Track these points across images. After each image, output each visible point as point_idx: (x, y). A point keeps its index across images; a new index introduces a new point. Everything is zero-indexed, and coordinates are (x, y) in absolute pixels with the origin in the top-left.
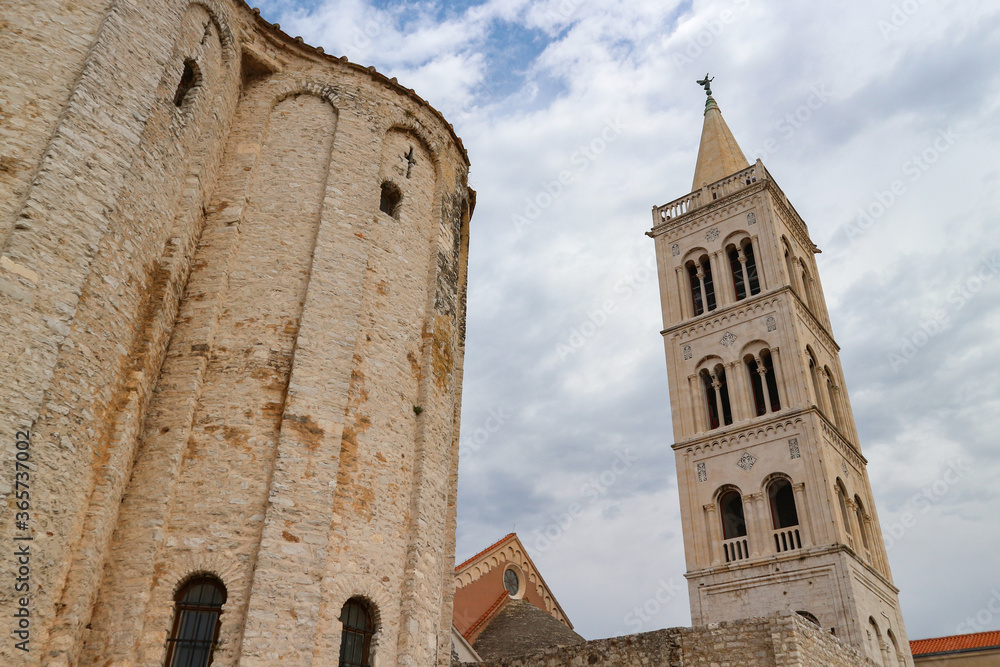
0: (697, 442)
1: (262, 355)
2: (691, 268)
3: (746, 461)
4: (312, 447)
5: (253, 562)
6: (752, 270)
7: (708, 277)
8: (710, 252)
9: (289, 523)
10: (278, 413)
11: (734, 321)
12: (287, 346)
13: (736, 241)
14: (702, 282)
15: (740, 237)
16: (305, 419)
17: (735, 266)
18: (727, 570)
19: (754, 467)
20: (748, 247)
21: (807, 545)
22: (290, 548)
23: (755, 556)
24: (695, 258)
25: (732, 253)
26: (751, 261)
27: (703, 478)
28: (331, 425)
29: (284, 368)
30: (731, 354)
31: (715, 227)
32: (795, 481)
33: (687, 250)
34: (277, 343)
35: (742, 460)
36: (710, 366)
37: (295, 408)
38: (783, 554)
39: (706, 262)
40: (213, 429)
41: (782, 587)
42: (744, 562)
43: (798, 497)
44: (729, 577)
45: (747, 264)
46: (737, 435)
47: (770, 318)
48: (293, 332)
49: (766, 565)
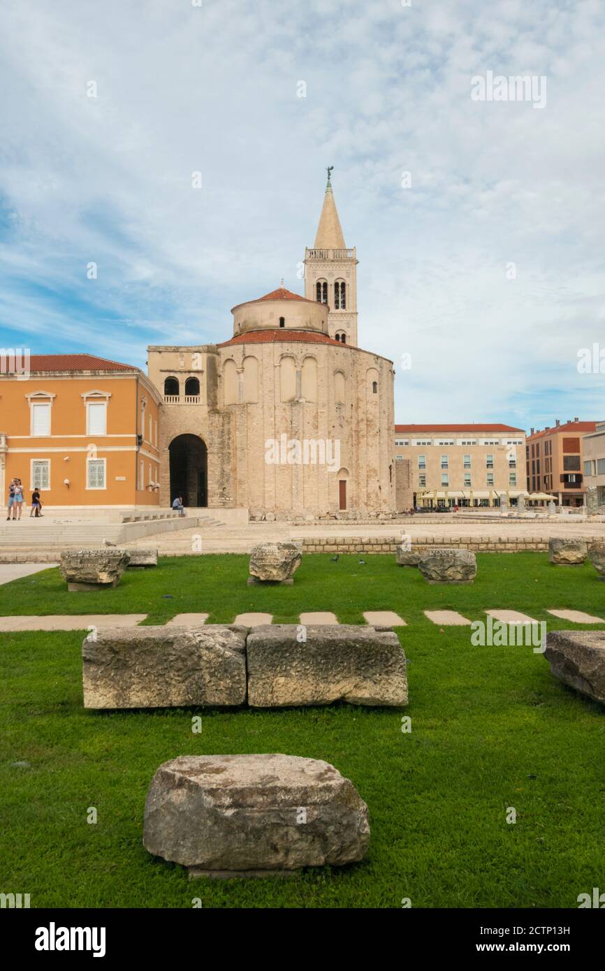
2: (318, 285)
6: (344, 296)
7: (325, 291)
8: (329, 283)
11: (335, 319)
13: (340, 282)
14: (322, 294)
15: (342, 281)
17: (336, 291)
20: (343, 285)
24: (322, 282)
25: (336, 285)
26: (343, 291)
31: (332, 271)
33: (319, 277)
39: (325, 285)
45: (342, 293)
47: (348, 323)
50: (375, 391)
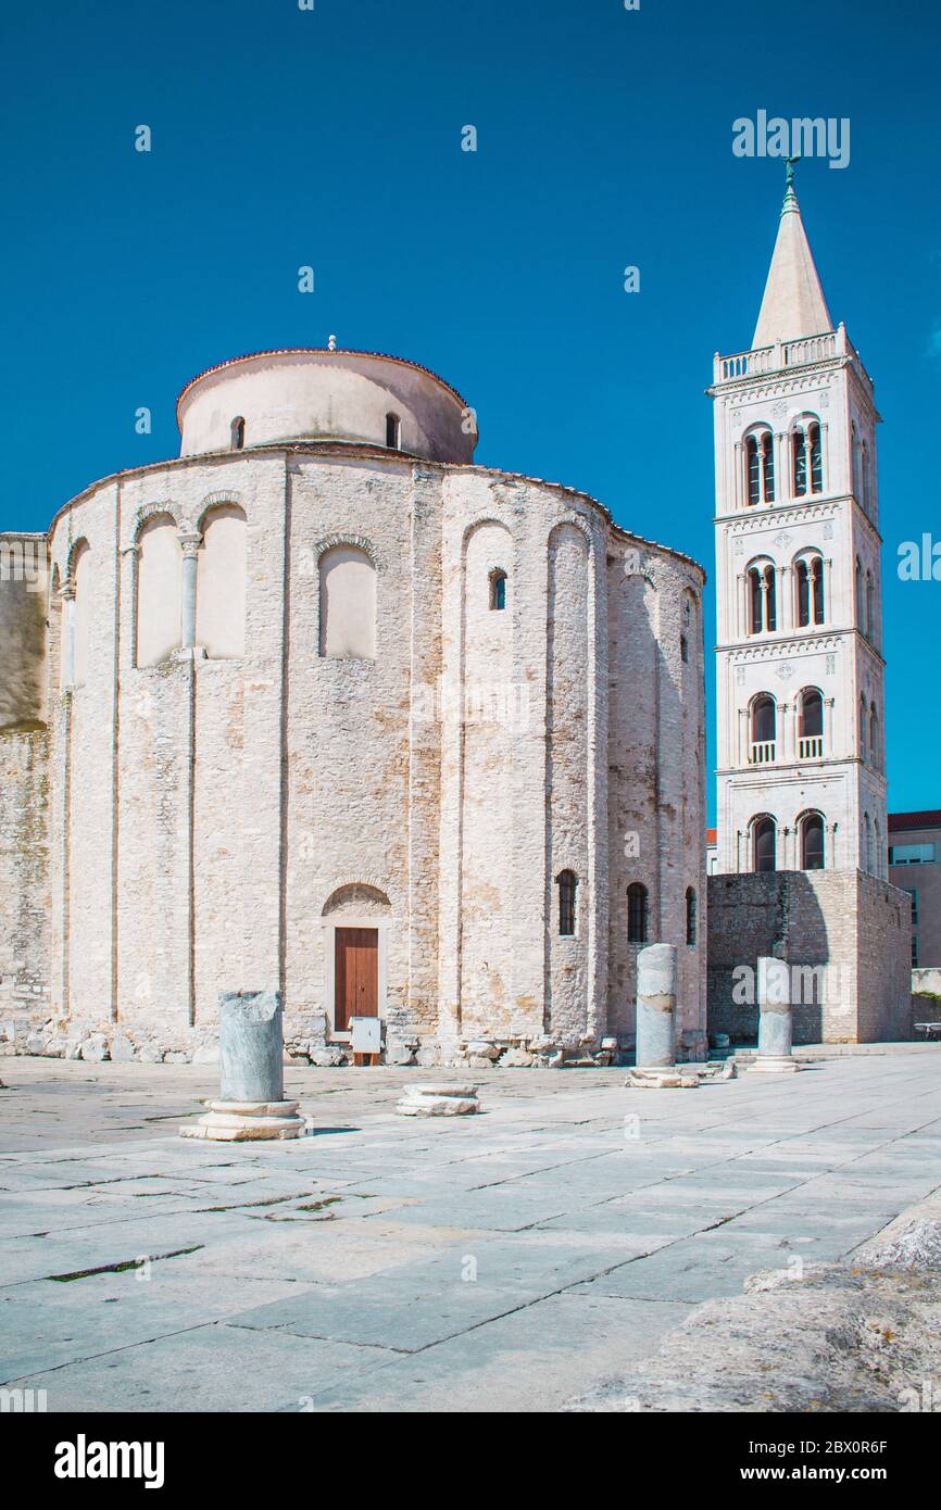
0: (740, 647)
1: (642, 769)
2: (751, 447)
3: (784, 671)
4: (672, 819)
5: (658, 876)
6: (815, 461)
7: (769, 457)
8: (775, 430)
9: (669, 858)
10: (655, 800)
11: (791, 522)
12: (653, 763)
13: (804, 424)
14: (761, 462)
15: (811, 420)
16: (669, 806)
17: (798, 449)
18: (755, 770)
19: (791, 678)
20: (816, 434)
21: (827, 754)
22: (672, 871)
23: (779, 761)
24: (755, 435)
25: (797, 437)
26: (816, 448)
27: (741, 682)
28: (677, 807)
29: (655, 775)
30: (783, 560)
31: (784, 400)
32: (825, 697)
33: (750, 423)
34: (647, 761)
35: (782, 669)
36: (761, 566)
37: (665, 800)
38: (805, 760)
39: (768, 441)
40: (627, 812)
41: (800, 788)
42: (770, 764)
43: (826, 710)
44: (756, 776)
45: (812, 452)
46: (779, 645)
47: (826, 526)
48: (655, 754)
49: (790, 767)
50: (498, 602)
